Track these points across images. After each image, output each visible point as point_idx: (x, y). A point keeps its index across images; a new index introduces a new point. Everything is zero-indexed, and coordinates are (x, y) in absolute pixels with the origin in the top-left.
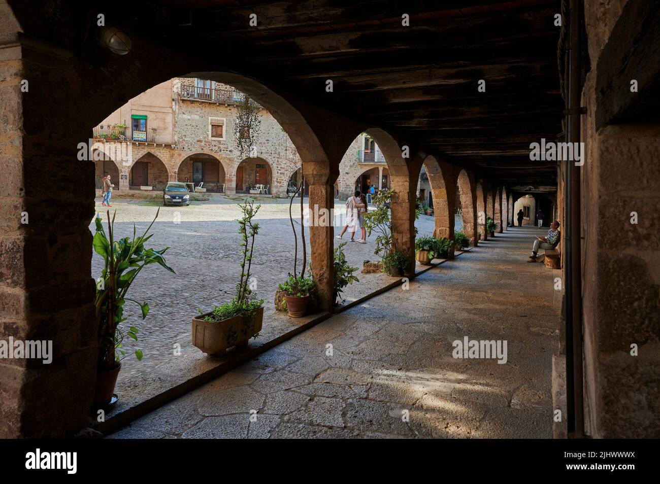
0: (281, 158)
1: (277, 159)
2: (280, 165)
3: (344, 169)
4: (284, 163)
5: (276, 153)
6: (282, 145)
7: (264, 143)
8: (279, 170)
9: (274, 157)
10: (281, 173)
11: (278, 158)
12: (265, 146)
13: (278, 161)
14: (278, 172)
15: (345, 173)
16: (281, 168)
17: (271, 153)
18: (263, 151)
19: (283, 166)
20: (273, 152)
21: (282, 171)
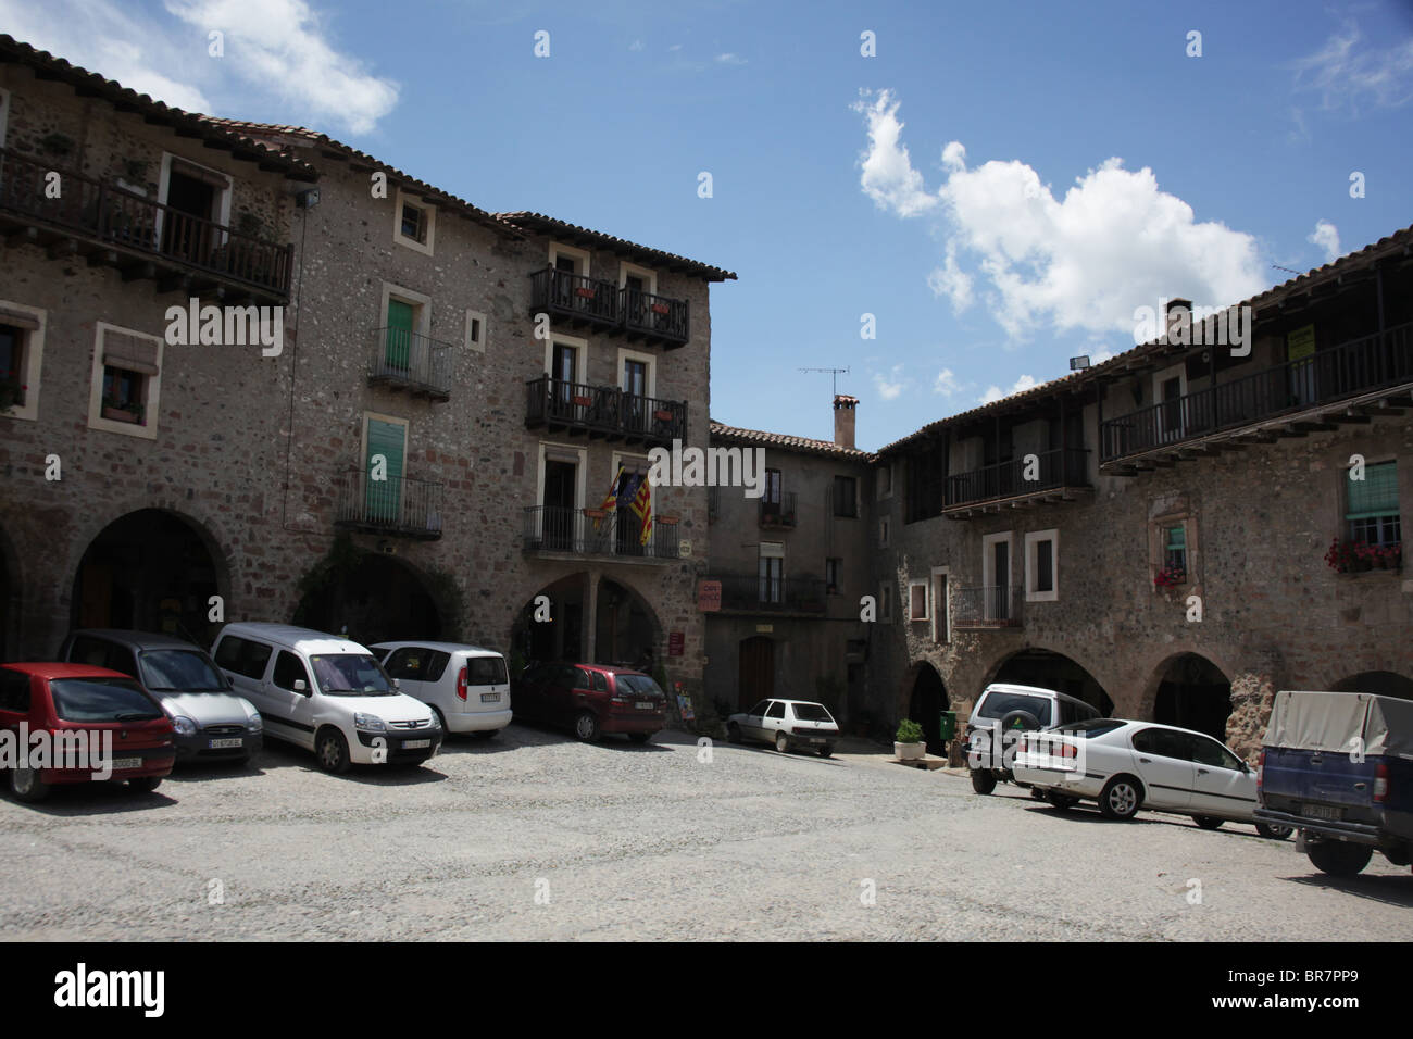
0: (264, 522)
1: (247, 526)
2: (260, 552)
3: (475, 577)
4: (274, 543)
5: (245, 499)
6: (271, 464)
7: (204, 450)
8: (255, 575)
9: (239, 517)
10: (261, 592)
11: (253, 520)
12: (206, 466)
13: (252, 537)
14: (249, 586)
15: (477, 590)
16: (262, 566)
17: (229, 499)
18: (199, 487)
19: (268, 559)
20: (236, 494)
21: (264, 583)
